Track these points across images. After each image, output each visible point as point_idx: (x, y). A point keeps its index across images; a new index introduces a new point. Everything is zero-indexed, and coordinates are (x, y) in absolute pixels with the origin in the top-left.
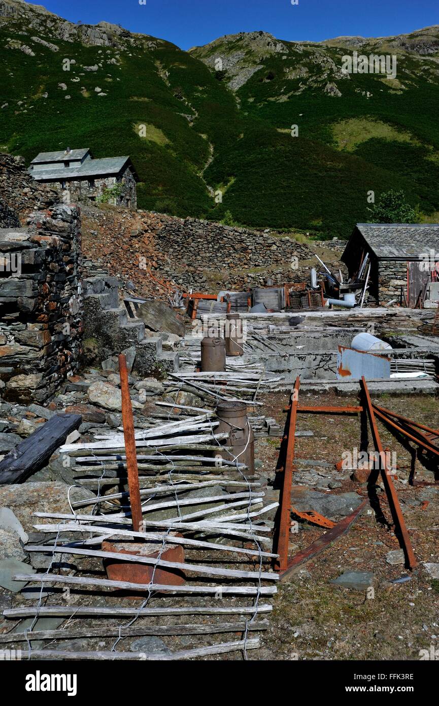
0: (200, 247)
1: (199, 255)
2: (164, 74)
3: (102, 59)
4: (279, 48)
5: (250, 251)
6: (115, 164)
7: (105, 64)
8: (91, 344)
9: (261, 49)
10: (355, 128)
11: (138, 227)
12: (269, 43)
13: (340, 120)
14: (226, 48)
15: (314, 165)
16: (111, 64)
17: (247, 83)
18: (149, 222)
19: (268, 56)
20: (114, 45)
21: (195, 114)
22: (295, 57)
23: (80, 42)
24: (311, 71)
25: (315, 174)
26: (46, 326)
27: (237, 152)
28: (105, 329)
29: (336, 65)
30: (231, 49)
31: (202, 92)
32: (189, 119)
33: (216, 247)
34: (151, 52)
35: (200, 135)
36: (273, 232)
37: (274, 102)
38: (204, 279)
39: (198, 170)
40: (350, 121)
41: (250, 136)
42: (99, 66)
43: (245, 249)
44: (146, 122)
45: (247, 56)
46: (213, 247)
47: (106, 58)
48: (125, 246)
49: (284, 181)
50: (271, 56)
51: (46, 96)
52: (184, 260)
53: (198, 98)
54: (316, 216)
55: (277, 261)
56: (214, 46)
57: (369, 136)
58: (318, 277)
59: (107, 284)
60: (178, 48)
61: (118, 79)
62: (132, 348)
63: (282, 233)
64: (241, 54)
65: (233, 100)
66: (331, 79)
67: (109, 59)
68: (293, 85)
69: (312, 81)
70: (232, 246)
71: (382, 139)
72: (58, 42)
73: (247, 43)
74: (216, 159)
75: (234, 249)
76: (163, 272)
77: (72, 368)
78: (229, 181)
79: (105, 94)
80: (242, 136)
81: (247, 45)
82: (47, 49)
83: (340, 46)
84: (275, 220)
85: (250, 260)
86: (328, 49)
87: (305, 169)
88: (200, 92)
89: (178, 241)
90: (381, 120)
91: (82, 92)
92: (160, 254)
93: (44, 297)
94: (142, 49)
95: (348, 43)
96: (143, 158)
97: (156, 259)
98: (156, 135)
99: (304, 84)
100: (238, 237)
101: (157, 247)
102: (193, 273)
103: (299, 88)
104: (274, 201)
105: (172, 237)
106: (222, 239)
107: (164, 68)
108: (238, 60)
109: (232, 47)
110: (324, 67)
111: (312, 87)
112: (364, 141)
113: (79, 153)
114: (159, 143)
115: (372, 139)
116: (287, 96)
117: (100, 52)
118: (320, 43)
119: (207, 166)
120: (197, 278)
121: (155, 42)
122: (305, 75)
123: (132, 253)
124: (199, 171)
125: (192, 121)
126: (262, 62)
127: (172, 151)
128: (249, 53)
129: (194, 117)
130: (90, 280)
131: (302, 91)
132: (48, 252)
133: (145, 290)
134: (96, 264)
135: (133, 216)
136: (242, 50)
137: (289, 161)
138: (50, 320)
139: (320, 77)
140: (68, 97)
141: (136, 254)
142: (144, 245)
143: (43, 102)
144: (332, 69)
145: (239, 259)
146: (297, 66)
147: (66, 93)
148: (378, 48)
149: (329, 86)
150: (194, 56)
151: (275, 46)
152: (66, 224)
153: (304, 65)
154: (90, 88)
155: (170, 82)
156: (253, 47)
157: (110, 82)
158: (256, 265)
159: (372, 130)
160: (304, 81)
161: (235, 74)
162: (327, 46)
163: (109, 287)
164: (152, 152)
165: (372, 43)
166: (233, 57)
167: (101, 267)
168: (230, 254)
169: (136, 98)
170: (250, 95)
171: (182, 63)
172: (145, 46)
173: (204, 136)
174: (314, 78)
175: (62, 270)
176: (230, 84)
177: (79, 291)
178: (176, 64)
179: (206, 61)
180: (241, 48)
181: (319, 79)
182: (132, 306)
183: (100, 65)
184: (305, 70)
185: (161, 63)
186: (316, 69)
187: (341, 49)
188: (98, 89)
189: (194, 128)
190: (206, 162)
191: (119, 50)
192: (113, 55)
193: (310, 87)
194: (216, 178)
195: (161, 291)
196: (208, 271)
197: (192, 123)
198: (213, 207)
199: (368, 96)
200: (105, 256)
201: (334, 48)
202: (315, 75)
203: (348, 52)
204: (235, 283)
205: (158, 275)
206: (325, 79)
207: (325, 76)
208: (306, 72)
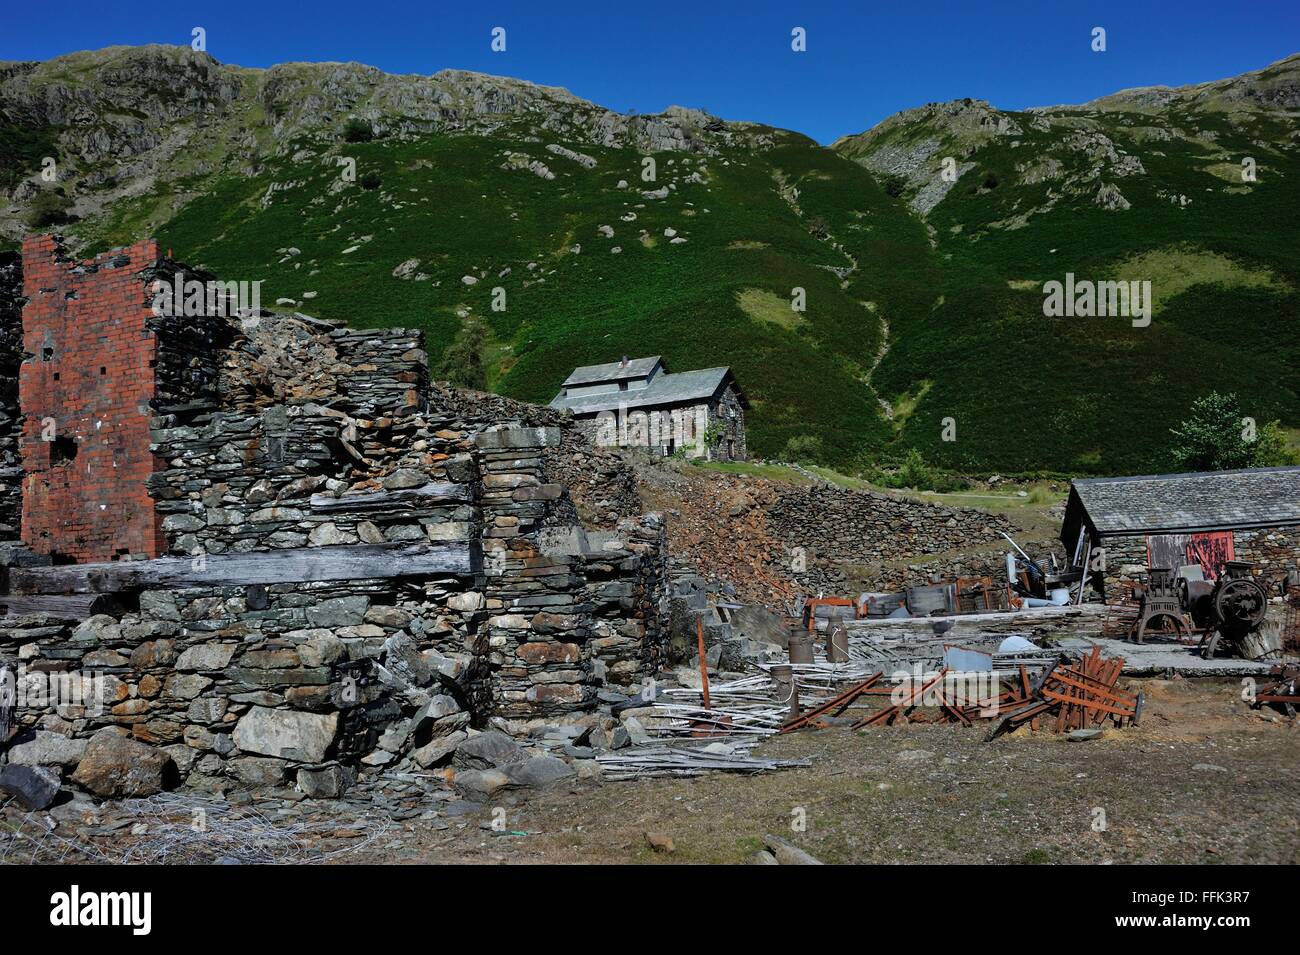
0: (837, 527)
1: (835, 539)
2: (790, 194)
3: (675, 175)
4: (1003, 127)
5: (914, 530)
6: (706, 381)
7: (681, 185)
8: (679, 642)
9: (971, 132)
10: (1159, 269)
11: (740, 500)
12: (984, 119)
13: (1130, 256)
14: (903, 136)
15: (1080, 347)
16: (691, 184)
17: (947, 198)
18: (757, 492)
19: (984, 144)
20: (696, 148)
21: (851, 265)
22: (1035, 141)
23: (634, 147)
24: (1066, 166)
25: (1084, 365)
26: (642, 621)
27: (933, 332)
28: (692, 628)
29: (1116, 150)
30: (912, 135)
31: (864, 222)
32: (840, 275)
33: (861, 526)
34: (765, 155)
35: (863, 303)
36: (1007, 481)
37: (1000, 231)
38: (842, 576)
39: (861, 370)
40: (1149, 256)
41: (956, 300)
42: (670, 189)
43: (906, 528)
44: (759, 287)
45: (945, 147)
46: (856, 527)
47: (683, 173)
48: (722, 531)
49: (1024, 382)
50: (990, 143)
51: (577, 251)
52: (812, 549)
53: (855, 233)
54: (1089, 446)
55: (957, 543)
56: (881, 132)
57: (1188, 283)
58: (1018, 566)
59: (693, 586)
60: (811, 141)
61: (706, 211)
62: (718, 646)
63: (1024, 480)
64: (931, 144)
65: (920, 231)
66: (1107, 177)
67: (688, 174)
68: (1035, 195)
69: (1072, 184)
70: (886, 524)
71: (1213, 285)
72: (594, 151)
73: (941, 122)
74: (893, 348)
75: (890, 528)
76: (779, 567)
77: (663, 663)
78: (920, 388)
79: (684, 240)
80: (941, 300)
81: (943, 127)
82: (574, 165)
83: (1125, 108)
84: (1009, 457)
85: (915, 543)
86: (1101, 117)
87: (1062, 356)
88: (860, 221)
89: (802, 520)
90: (1209, 249)
91: (641, 239)
92: (775, 542)
93: (640, 596)
94: (747, 150)
95: (1141, 100)
96: (757, 355)
97: (768, 549)
98: (779, 310)
99: (1056, 190)
100: (895, 510)
101: (771, 530)
102: (825, 567)
103: (1048, 199)
104: (1006, 420)
105: (792, 514)
106: (870, 514)
107: (789, 182)
108: (926, 155)
109: (915, 132)
110: (1093, 156)
111: (1072, 195)
112: (1180, 291)
113: (643, 365)
114: (785, 326)
115: (1194, 288)
116: (1025, 217)
117: (670, 162)
118: (1084, 106)
119: (877, 362)
120: (830, 575)
121: (770, 136)
122: (1057, 175)
123: (733, 541)
124: (862, 373)
125: (846, 279)
126: (974, 156)
127: (810, 338)
128: (948, 141)
129: (849, 270)
130: (676, 581)
131: (1054, 206)
132: (642, 559)
133: (752, 595)
134: (679, 561)
135: (733, 485)
136: (934, 136)
137: (1032, 343)
138: (645, 615)
139: (1086, 175)
140: (616, 250)
141: (739, 542)
142: (750, 529)
143: (572, 262)
144: (1107, 159)
145: (898, 543)
146: (1040, 159)
147: (613, 242)
148: (1200, 104)
149: (1104, 191)
150: (844, 157)
151: (997, 123)
152: (655, 532)
153: (1054, 156)
154: (656, 231)
155: (801, 208)
156: (955, 128)
157: (690, 218)
158: (924, 552)
159: (1192, 271)
160: (1055, 185)
161: (923, 183)
162: (1099, 112)
163: (695, 588)
164: (773, 344)
165: (1188, 96)
166: (918, 151)
167: (687, 565)
168: (883, 537)
169: (739, 245)
170: (954, 220)
171: (824, 170)
172: (753, 145)
173: (870, 306)
174: (1075, 178)
175: (653, 574)
176: (914, 202)
177: (667, 592)
178: (812, 173)
179: (869, 163)
180: (931, 132)
181: (1085, 180)
182: (727, 613)
183: (672, 186)
184: (1056, 164)
185: (783, 174)
186: (1076, 161)
187: (1127, 115)
188: (669, 232)
189: (850, 291)
190: (876, 355)
191: (705, 155)
192: (694, 167)
193: (1068, 197)
194: (894, 383)
195: (776, 597)
196: (849, 564)
197: (847, 283)
198: (892, 440)
199: (1183, 203)
200: (693, 547)
201: (1112, 113)
202: (1077, 173)
203: (1142, 118)
204: (890, 581)
205: (772, 573)
206: (1096, 179)
207: (1095, 173)
208: (1059, 169)
